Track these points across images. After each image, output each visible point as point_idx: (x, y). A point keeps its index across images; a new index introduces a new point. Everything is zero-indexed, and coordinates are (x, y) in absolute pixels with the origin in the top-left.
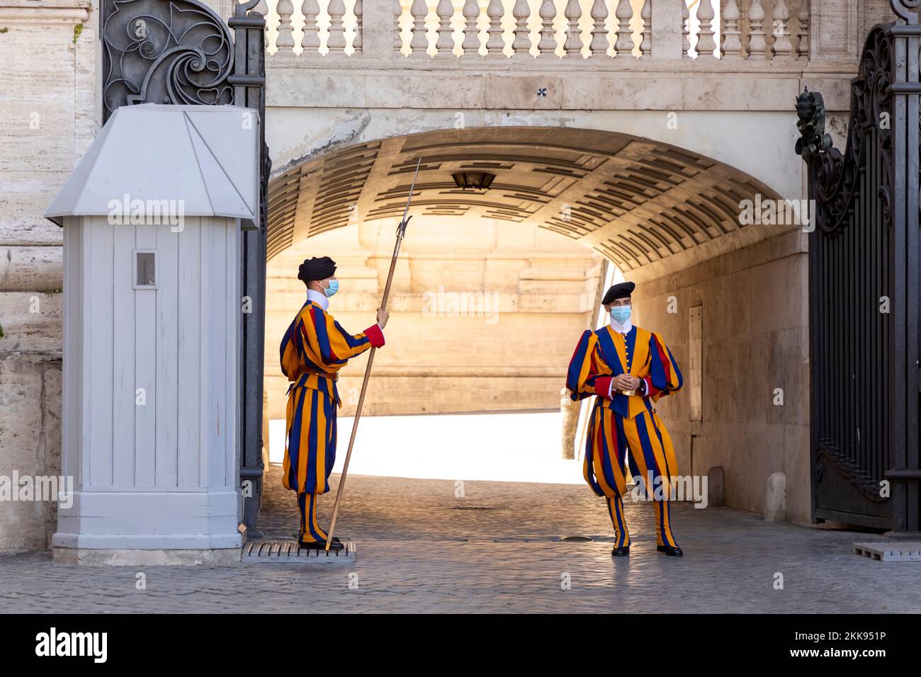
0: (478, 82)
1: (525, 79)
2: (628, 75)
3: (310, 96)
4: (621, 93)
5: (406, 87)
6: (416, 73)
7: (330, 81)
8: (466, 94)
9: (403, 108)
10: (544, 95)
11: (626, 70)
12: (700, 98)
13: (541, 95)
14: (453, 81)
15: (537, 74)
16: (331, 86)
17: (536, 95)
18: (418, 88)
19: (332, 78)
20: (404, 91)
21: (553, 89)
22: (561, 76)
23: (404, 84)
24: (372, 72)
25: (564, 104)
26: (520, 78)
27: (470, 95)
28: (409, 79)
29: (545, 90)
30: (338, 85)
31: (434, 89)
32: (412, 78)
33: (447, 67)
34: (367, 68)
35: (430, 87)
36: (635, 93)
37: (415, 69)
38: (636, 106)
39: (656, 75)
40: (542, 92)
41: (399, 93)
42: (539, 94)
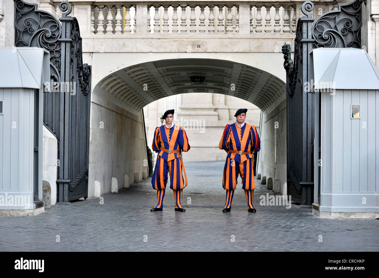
0: (176, 43)
1: (193, 42)
2: (230, 40)
3: (117, 48)
4: (227, 46)
5: (151, 45)
6: (154, 40)
7: (124, 43)
8: (172, 47)
9: (150, 52)
10: (200, 47)
11: (229, 38)
12: (256, 48)
13: (199, 47)
14: (167, 43)
15: (197, 40)
16: (124, 45)
17: (197, 47)
18: (155, 45)
19: (125, 42)
20: (150, 46)
21: (203, 45)
22: (206, 40)
23: (150, 44)
24: (139, 40)
25: (207, 50)
26: (191, 41)
27: (173, 47)
28: (152, 42)
29: (200, 45)
30: (126, 44)
31: (161, 45)
32: (153, 42)
33: (165, 38)
34: (137, 38)
35: (159, 45)
36: (232, 46)
37: (154, 39)
38: (232, 51)
39: (240, 40)
40: (199, 46)
41: (148, 47)
42: (198, 47)
